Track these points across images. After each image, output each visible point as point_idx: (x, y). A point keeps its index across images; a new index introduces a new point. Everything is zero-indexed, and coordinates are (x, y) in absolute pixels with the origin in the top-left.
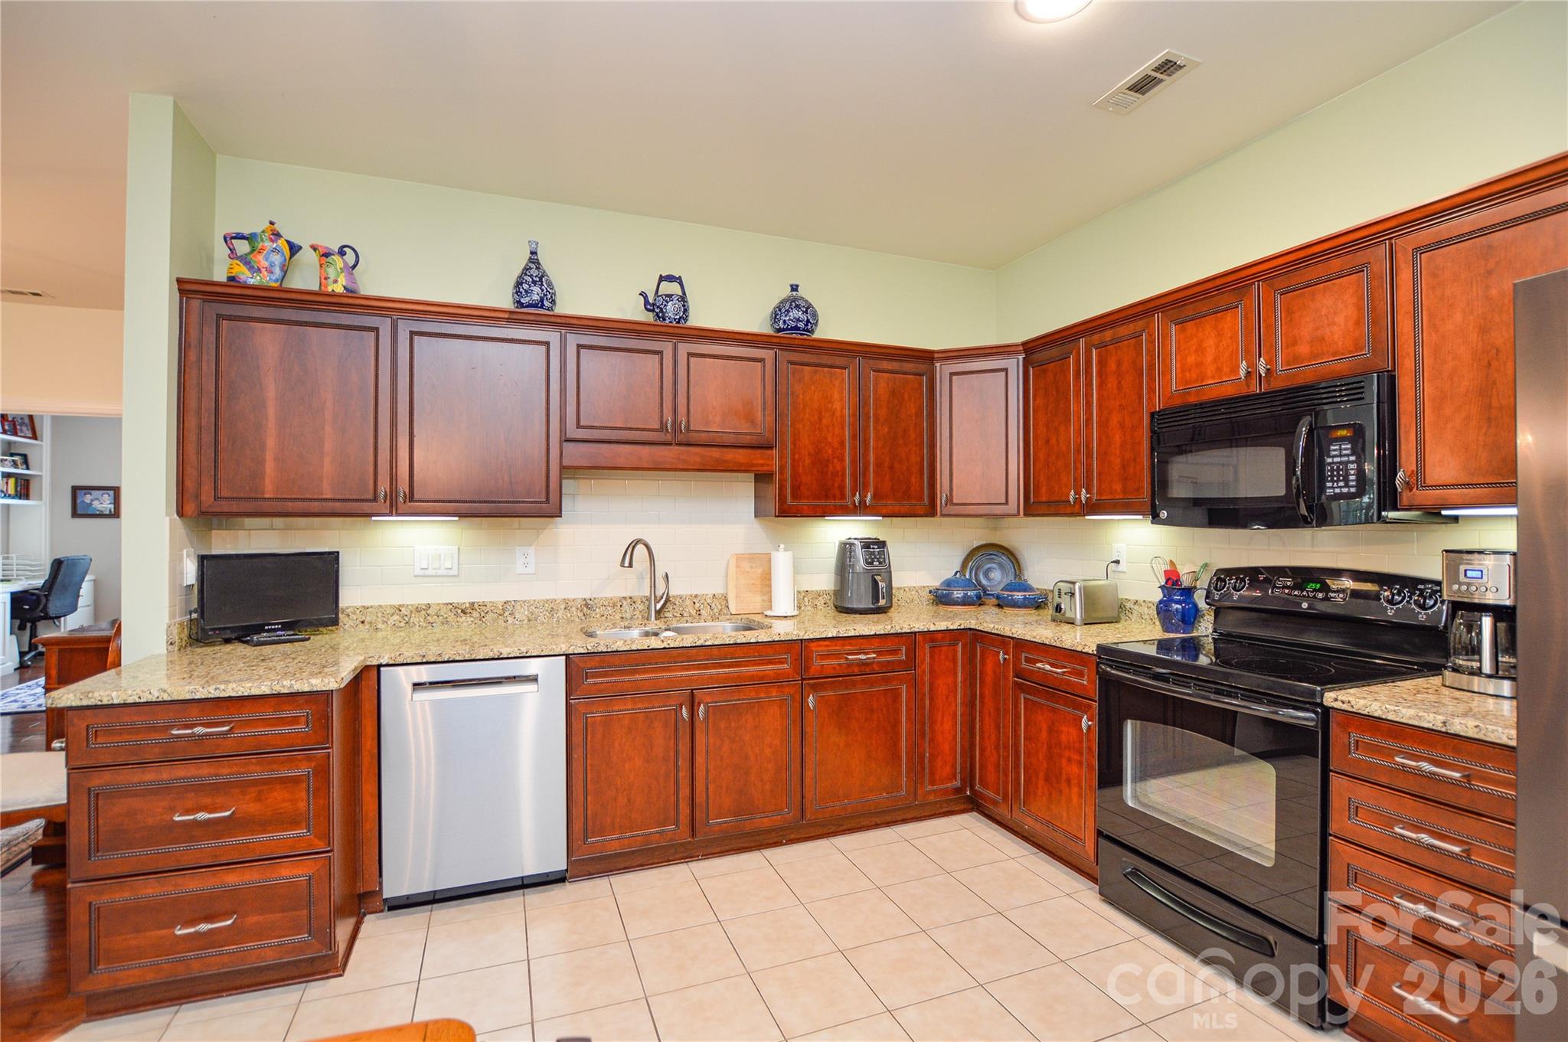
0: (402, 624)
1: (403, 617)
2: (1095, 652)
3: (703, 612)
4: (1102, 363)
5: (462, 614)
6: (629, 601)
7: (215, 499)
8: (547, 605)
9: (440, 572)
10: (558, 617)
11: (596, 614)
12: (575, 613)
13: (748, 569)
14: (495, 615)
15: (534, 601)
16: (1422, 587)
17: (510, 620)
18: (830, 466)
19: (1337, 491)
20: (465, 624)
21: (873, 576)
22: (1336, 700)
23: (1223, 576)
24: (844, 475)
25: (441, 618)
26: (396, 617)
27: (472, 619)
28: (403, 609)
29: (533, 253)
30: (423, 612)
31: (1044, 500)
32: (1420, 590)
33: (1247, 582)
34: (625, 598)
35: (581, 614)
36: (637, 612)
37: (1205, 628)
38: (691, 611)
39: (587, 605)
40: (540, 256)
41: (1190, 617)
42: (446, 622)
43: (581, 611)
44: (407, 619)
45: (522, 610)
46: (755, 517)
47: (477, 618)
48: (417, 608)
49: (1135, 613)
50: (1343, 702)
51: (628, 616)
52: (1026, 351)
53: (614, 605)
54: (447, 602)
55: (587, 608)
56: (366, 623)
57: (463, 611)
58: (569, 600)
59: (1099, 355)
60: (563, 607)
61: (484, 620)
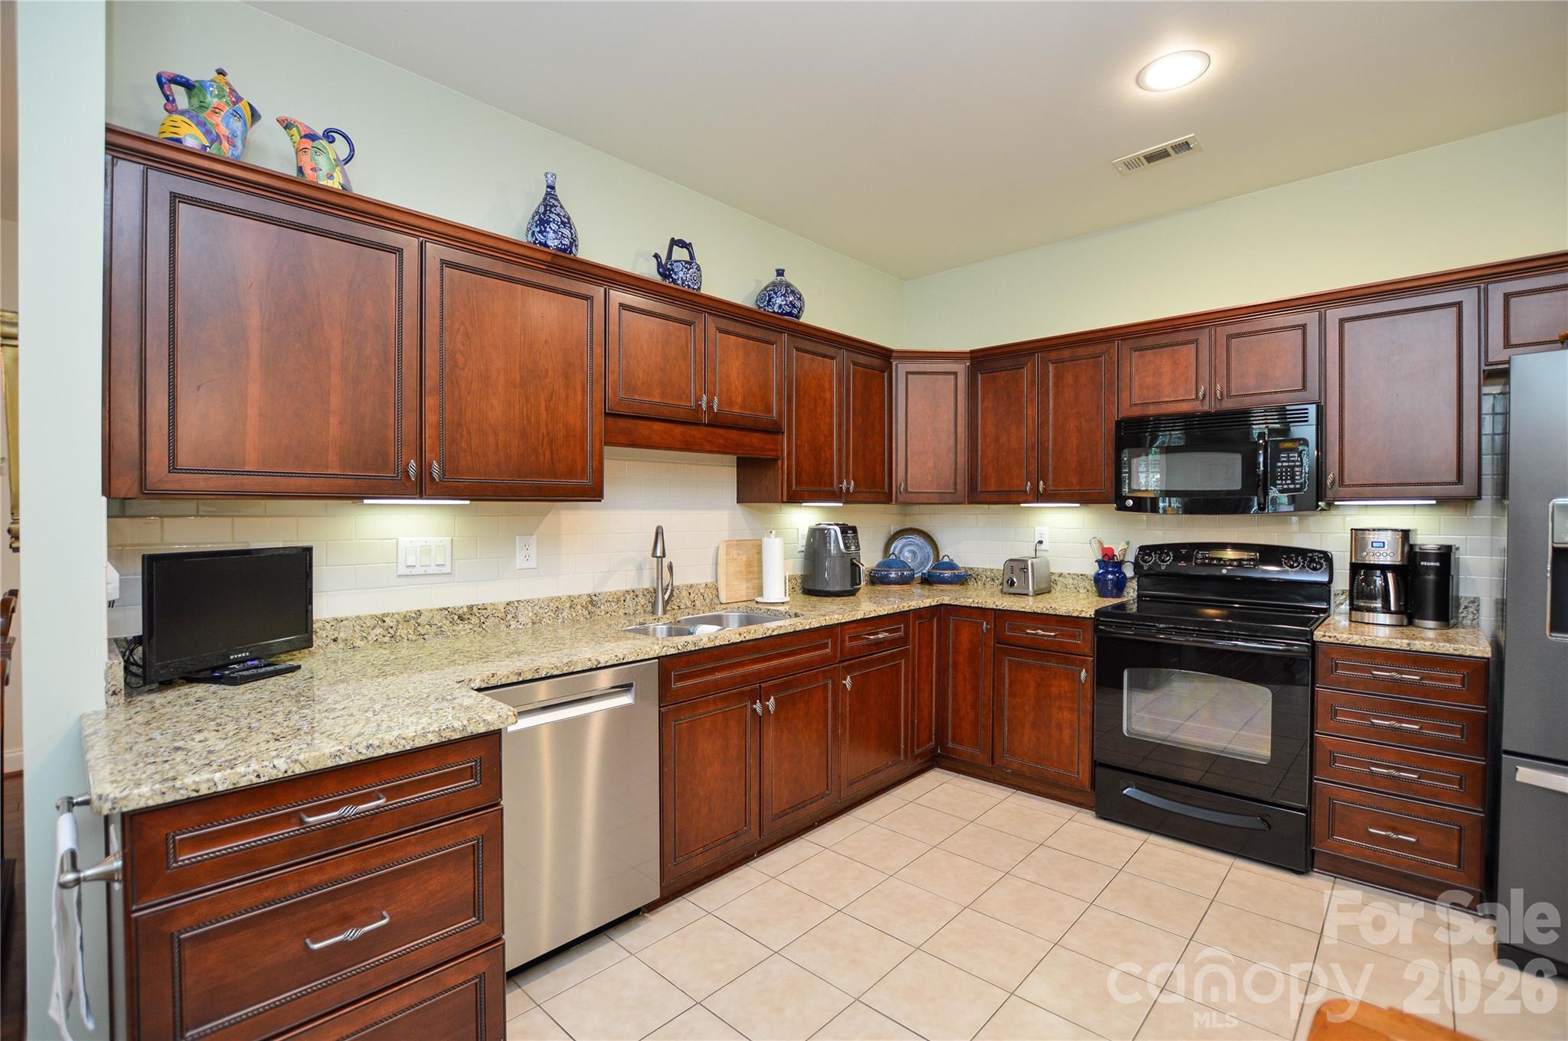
0: (387, 639)
1: (387, 629)
2: (1093, 616)
3: (697, 603)
4: (1057, 376)
5: (459, 621)
6: (632, 594)
7: (170, 472)
8: (552, 604)
9: (429, 571)
10: (563, 618)
11: (601, 612)
12: (580, 611)
13: (736, 556)
14: (497, 620)
15: (539, 600)
16: (1311, 555)
17: (513, 624)
18: (823, 454)
19: (1286, 487)
20: (462, 633)
21: (851, 560)
22: (1324, 636)
23: (1145, 550)
24: (832, 463)
25: (434, 627)
26: (378, 631)
27: (471, 626)
28: (387, 619)
29: (552, 188)
30: (413, 622)
31: (992, 489)
32: (1309, 557)
33: (1172, 555)
34: (627, 592)
35: (586, 613)
36: (639, 607)
37: (1131, 592)
38: (687, 603)
39: (591, 602)
40: (558, 192)
41: (1120, 585)
42: (440, 632)
43: (587, 608)
44: (392, 631)
45: (526, 612)
46: (738, 502)
47: (475, 625)
48: (405, 617)
49: (1059, 584)
50: (1330, 637)
51: (631, 611)
52: (972, 359)
53: (618, 601)
54: (441, 606)
55: (592, 604)
56: (339, 641)
57: (461, 618)
58: (574, 598)
59: (1056, 370)
60: (568, 605)
61: (484, 627)
